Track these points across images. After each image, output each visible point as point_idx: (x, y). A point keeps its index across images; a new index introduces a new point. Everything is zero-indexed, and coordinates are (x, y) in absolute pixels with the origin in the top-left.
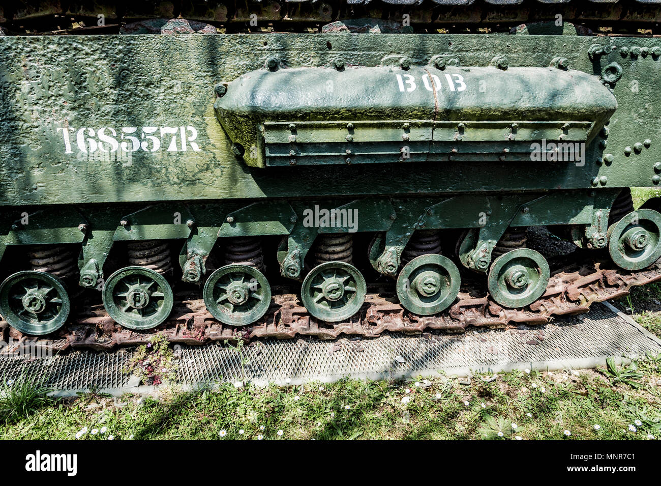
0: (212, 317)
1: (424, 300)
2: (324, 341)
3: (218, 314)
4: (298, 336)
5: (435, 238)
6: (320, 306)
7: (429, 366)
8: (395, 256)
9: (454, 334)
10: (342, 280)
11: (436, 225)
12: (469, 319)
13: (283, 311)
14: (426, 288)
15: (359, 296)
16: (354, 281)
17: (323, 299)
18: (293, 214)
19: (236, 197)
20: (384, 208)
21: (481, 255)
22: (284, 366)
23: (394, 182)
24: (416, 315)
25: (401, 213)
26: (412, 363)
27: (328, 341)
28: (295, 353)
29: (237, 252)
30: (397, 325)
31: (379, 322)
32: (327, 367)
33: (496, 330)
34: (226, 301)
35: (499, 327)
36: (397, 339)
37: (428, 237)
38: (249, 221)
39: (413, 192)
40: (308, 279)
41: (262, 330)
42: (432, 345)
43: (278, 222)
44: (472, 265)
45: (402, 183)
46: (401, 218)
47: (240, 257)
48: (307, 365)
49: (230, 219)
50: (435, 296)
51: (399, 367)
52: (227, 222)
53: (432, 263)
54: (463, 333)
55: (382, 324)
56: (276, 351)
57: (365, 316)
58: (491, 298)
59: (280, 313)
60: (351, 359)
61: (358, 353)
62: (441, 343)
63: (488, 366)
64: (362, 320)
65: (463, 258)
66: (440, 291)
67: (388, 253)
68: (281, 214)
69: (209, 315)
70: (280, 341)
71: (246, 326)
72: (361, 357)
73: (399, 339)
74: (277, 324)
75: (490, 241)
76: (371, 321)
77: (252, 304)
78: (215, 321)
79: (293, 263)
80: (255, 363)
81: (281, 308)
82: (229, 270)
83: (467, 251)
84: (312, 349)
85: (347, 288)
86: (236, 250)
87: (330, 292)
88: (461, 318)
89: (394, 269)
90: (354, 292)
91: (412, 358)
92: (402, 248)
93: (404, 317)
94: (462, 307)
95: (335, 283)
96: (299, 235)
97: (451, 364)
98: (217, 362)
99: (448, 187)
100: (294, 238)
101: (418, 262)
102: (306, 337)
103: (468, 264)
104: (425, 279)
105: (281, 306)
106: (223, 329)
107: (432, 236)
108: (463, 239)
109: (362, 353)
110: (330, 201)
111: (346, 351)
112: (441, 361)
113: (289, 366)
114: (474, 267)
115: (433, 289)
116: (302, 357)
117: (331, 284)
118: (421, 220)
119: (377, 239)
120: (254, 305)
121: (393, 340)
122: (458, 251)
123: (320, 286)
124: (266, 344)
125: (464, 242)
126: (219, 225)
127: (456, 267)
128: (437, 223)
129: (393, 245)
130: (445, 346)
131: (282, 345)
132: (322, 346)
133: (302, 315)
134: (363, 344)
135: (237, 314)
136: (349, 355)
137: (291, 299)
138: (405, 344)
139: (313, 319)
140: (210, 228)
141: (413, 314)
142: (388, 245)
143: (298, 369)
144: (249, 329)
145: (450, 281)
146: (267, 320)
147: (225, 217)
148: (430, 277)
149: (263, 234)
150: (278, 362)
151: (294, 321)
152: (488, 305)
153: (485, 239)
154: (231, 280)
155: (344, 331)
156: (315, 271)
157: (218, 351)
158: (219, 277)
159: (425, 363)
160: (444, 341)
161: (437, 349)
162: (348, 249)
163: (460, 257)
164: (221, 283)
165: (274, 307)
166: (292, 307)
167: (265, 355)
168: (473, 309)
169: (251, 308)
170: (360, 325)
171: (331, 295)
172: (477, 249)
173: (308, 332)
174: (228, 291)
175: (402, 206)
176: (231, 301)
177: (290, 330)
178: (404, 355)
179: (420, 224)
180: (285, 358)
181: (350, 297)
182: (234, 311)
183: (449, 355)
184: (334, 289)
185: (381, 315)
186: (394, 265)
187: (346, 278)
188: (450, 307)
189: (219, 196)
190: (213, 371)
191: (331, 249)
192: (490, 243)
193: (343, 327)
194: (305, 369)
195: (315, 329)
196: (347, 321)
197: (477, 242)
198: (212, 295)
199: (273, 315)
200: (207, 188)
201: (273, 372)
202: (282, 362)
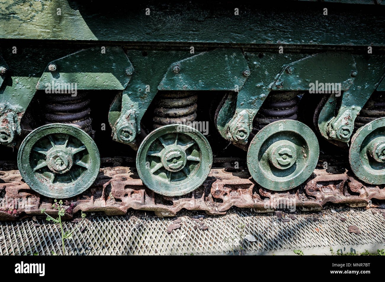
0: (28, 188)
1: (277, 174)
2: (161, 219)
3: (35, 184)
4: (131, 212)
5: (292, 103)
6: (158, 178)
7: (284, 246)
8: (246, 121)
9: (310, 212)
10: (184, 148)
11: (294, 86)
12: (326, 196)
13: (114, 183)
14: (280, 159)
15: (203, 167)
16: (199, 149)
17: (162, 169)
18: (128, 65)
19: (60, 39)
20: (236, 63)
21: (344, 122)
22: (114, 245)
23: (251, 29)
24: (268, 191)
25: (255, 70)
26: (264, 242)
27: (166, 218)
28: (127, 230)
29: (60, 111)
30: (246, 201)
31: (225, 198)
32: (165, 246)
33: (356, 209)
34: (45, 169)
35: (360, 205)
36: (245, 218)
37: (283, 102)
38: (75, 71)
39: (272, 43)
40: (145, 145)
41: (88, 204)
42: (286, 223)
43: (111, 74)
44: (333, 134)
45: (260, 32)
46: (255, 76)
47: (65, 117)
48: (141, 243)
49: (52, 67)
50: (290, 169)
51: (250, 247)
52: (49, 71)
53: (289, 130)
54: (320, 212)
55: (229, 200)
56: (104, 228)
57: (209, 191)
58: (351, 174)
59: (110, 185)
60: (193, 238)
61: (201, 232)
62: (296, 222)
63: (350, 246)
64: (206, 196)
65: (323, 127)
66: (295, 164)
67: (239, 116)
68: (114, 64)
69: (25, 186)
70: (110, 217)
71: (70, 199)
72: (205, 236)
73: (248, 217)
74: (106, 198)
75: (353, 107)
76: (216, 197)
77: (76, 173)
78: (31, 192)
79: (127, 125)
80: (79, 241)
81: (111, 180)
82: (49, 130)
83: (327, 119)
84: (147, 226)
85: (190, 157)
86: (60, 108)
87: (170, 161)
88: (318, 195)
89: (245, 136)
90: (197, 162)
91: (264, 238)
92: (255, 111)
93: (253, 193)
94: (319, 183)
95: (176, 150)
96: (135, 91)
97: (308, 244)
98: (33, 239)
99: (311, 39)
100: (129, 95)
101: (272, 128)
102: (141, 213)
103: (328, 134)
104: (280, 148)
105: (111, 178)
106: (41, 202)
107: (289, 101)
108: (323, 105)
109: (206, 232)
110: (174, 52)
111: (188, 229)
112: (297, 240)
113: (120, 244)
114: (335, 137)
115: (289, 160)
116: (135, 234)
117: (171, 151)
118: (277, 79)
119: (226, 101)
120: (79, 175)
121: (241, 218)
122: (317, 119)
123: (159, 154)
124: (92, 221)
125: (324, 108)
126: (39, 75)
127: (314, 136)
128: (296, 83)
129: (245, 108)
130: (301, 225)
131: (112, 223)
132: (159, 224)
133: (137, 188)
134: (207, 222)
135: (58, 185)
136: (191, 233)
137: (124, 172)
138: (255, 222)
139: (149, 192)
140: (27, 78)
141: (264, 189)
142: (240, 108)
143: (131, 248)
144: (73, 203)
145: (307, 152)
146: (95, 193)
147: (47, 65)
148: (285, 146)
149: (92, 88)
150: (106, 240)
151: (126, 195)
152: (349, 181)
153: (348, 105)
154: (52, 143)
155: (185, 207)
156: (154, 135)
157: (35, 228)
158: (37, 138)
159: (279, 242)
160: (299, 219)
161: (292, 228)
162: (192, 113)
163: (320, 126)
164: (40, 147)
165: (101, 178)
166: (124, 179)
167: (91, 232)
168: (331, 186)
169: (76, 177)
170: (203, 201)
171: (171, 165)
172: (338, 116)
173: (143, 206)
174: (47, 156)
175: (258, 61)
176: (51, 169)
177: (122, 205)
178: (254, 233)
179: (277, 84)
180: (115, 235)
181: (193, 169)
182: (54, 181)
183: (306, 234)
184: (175, 158)
185: (227, 190)
186: (246, 130)
187: (189, 145)
188: (305, 183)
189: (39, 36)
190: (26, 249)
191: (172, 112)
192: (353, 109)
193: (183, 202)
194: (139, 247)
195: (150, 204)
196: (188, 196)
197: (339, 108)
198: (28, 161)
199: (102, 187)
200: (24, 25)
201: (101, 250)
202: (112, 240)
